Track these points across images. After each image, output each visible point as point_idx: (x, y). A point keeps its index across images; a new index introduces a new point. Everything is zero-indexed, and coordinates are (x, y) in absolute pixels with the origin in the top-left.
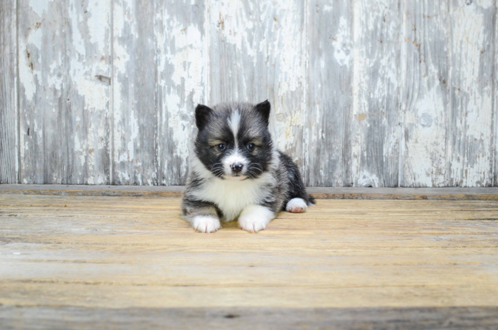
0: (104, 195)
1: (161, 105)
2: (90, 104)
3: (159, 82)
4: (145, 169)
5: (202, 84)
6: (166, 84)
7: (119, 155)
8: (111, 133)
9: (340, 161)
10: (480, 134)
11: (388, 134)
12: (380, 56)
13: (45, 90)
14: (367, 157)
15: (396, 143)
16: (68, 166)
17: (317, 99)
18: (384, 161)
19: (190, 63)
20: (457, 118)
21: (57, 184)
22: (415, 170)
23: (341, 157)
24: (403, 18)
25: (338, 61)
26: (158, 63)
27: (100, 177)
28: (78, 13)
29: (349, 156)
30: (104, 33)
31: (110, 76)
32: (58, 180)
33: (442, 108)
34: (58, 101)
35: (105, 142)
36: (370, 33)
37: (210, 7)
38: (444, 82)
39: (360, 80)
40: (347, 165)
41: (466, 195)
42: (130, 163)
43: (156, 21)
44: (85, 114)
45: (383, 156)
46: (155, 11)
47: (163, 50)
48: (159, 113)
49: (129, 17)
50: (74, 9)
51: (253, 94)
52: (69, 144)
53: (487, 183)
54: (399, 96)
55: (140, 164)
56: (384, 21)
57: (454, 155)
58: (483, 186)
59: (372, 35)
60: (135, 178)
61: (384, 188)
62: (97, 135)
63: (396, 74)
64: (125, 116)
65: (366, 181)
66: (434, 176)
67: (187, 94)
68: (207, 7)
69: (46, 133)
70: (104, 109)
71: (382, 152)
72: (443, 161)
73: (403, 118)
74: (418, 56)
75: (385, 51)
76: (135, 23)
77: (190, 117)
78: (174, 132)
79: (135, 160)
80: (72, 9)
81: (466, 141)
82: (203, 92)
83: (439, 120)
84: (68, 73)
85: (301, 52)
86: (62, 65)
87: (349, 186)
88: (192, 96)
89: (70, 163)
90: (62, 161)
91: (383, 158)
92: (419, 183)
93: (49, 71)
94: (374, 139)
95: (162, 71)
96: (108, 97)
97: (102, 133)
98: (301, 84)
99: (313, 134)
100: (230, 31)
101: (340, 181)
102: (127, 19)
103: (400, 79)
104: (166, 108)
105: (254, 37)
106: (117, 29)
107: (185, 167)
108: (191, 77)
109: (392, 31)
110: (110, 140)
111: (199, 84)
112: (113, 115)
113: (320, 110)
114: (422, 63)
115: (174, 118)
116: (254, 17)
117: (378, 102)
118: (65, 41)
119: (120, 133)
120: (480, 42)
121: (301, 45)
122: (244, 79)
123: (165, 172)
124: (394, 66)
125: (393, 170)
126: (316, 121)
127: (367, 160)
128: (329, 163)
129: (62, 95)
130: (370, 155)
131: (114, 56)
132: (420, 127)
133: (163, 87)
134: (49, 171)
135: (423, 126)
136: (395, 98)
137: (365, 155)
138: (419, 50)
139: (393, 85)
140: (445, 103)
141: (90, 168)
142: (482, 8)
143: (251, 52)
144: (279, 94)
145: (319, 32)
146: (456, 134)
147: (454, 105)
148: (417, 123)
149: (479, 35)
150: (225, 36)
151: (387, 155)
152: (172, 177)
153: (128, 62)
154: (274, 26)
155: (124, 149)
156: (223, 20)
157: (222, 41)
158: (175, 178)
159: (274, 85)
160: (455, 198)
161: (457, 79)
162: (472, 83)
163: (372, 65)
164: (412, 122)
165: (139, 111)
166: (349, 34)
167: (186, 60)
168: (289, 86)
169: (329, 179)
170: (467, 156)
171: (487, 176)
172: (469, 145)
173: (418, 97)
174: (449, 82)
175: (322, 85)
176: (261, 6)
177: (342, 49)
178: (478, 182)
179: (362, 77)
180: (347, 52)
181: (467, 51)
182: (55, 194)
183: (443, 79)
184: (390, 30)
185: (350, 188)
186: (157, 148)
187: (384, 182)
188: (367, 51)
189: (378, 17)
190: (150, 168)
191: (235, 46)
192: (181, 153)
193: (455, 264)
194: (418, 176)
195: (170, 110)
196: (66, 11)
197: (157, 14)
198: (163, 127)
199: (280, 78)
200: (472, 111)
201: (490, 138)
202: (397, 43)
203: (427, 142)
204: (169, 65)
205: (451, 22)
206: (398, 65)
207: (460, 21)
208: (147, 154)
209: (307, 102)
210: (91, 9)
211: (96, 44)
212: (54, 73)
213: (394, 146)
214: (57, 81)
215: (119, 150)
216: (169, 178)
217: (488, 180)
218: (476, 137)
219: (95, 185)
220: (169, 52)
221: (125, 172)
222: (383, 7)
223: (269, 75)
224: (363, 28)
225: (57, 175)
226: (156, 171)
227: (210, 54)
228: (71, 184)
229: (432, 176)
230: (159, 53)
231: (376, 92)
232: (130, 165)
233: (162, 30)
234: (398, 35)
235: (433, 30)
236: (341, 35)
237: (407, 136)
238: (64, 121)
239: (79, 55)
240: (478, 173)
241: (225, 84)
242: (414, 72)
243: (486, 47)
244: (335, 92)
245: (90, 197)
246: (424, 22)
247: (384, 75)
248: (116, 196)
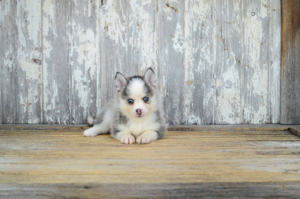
0: (36, 129)
1: (71, 77)
2: (29, 76)
3: (70, 63)
4: (62, 115)
5: (95, 64)
6: (74, 64)
7: (47, 106)
8: (42, 93)
9: (178, 109)
10: (261, 92)
11: (206, 93)
12: (201, 46)
13: (2, 68)
14: (194, 106)
15: (211, 98)
16: (16, 113)
17: (163, 72)
18: (204, 108)
19: (88, 51)
20: (247, 83)
21: (10, 124)
22: (222, 114)
23: (178, 107)
24: (214, 24)
25: (176, 50)
26: (69, 52)
27: (35, 119)
28: (21, 22)
29: (183, 106)
30: (37, 34)
31: (41, 59)
32: (10, 121)
33: (238, 77)
34: (10, 74)
35: (38, 99)
36: (195, 33)
37: (100, 18)
38: (239, 62)
39: (189, 61)
40: (182, 111)
41: (251, 128)
42: (53, 111)
43: (68, 27)
44: (26, 82)
45: (203, 106)
46: (67, 21)
47: (72, 44)
48: (70, 81)
49: (52, 24)
50: (20, 20)
51: (125, 69)
52: (17, 100)
53: (265, 122)
54: (212, 70)
55: (59, 111)
56: (203, 25)
57: (246, 105)
58: (263, 124)
59: (196, 34)
60: (56, 120)
61: (204, 125)
62: (34, 94)
63: (210, 57)
64: (50, 83)
65: (193, 121)
66: (234, 118)
67: (86, 70)
68: (98, 18)
69: (3, 94)
70: (38, 79)
71: (203, 103)
72: (239, 108)
73: (215, 83)
74: (223, 46)
75: (203, 44)
76: (55, 28)
77: (88, 84)
78: (79, 92)
79: (56, 109)
80: (18, 20)
81: (252, 96)
82: (96, 68)
83: (236, 84)
84: (16, 58)
85: (154, 45)
86: (12, 53)
87: (183, 124)
88: (90, 71)
89: (18, 111)
90: (13, 110)
91: (203, 107)
92: (225, 122)
93: (5, 56)
94: (197, 96)
95: (71, 56)
96: (40, 72)
97: (36, 93)
98: (154, 63)
99: (161, 93)
100: (112, 32)
101: (178, 121)
102: (50, 26)
103: (213, 60)
104: (74, 78)
105: (126, 36)
106: (44, 31)
107: (86, 113)
108: (88, 60)
109: (207, 32)
110: (41, 97)
111: (93, 64)
112: (43, 82)
113: (165, 79)
114: (226, 50)
115: (79, 84)
116: (126, 24)
117: (200, 74)
118: (14, 39)
119: (47, 93)
120: (260, 38)
121: (154, 40)
122: (120, 61)
123: (74, 116)
124: (209, 52)
125: (209, 114)
126: (163, 85)
127: (194, 108)
128: (171, 110)
129: (13, 71)
130: (196, 105)
131: (43, 47)
132: (225, 88)
133: (72, 65)
134: (5, 116)
135: (227, 88)
136: (210, 71)
137: (192, 105)
138: (224, 43)
139: (208, 63)
140: (240, 75)
141: (30, 114)
142: (261, 17)
143: (124, 45)
144: (141, 69)
145: (164, 32)
146: (247, 93)
147: (245, 75)
148: (223, 86)
149: (259, 34)
150: (109, 35)
151: (205, 105)
152: (78, 119)
153: (51, 51)
154: (137, 29)
155: (49, 103)
156: (108, 26)
157: (107, 38)
158: (80, 120)
159: (138, 64)
160: (244, 130)
161: (247, 60)
162: (256, 62)
163: (196, 52)
164: (220, 86)
165: (58, 80)
166: (182, 33)
167: (86, 49)
168: (147, 64)
169: (171, 119)
170: (254, 106)
171: (265, 117)
172: (254, 99)
173: (223, 71)
174: (242, 62)
175: (166, 63)
176: (130, 17)
177: (178, 42)
178: (260, 121)
179: (190, 59)
180: (181, 44)
181: (253, 43)
182: (7, 129)
183: (238, 60)
184: (207, 31)
185: (184, 125)
186: (69, 102)
187: (204, 121)
188: (193, 43)
189: (199, 23)
190: (65, 114)
191: (114, 41)
192: (83, 104)
193: (228, 163)
194: (224, 117)
195: (76, 79)
196: (14, 21)
197: (69, 22)
198: (72, 90)
199: (141, 60)
200: (256, 79)
201: (267, 95)
202: (211, 39)
203: (229, 97)
204: (76, 52)
205: (243, 26)
206: (211, 51)
207: (248, 25)
208: (63, 106)
209: (157, 74)
210: (29, 20)
211: (32, 40)
212: (8, 58)
213: (210, 100)
214: (9, 62)
215: (46, 104)
216: (76, 120)
217: (266, 120)
218: (258, 94)
219: (32, 124)
220: (76, 45)
221: (50, 116)
222: (202, 17)
223: (135, 58)
224: (190, 30)
225: (10, 118)
226: (69, 116)
227: (100, 46)
228: (18, 124)
229: (233, 118)
230: (70, 46)
231: (199, 68)
232: (53, 112)
233: (71, 32)
234: (211, 34)
235: (232, 31)
236: (177, 34)
237: (217, 94)
238: (14, 87)
239: (23, 47)
240: (260, 115)
241: (109, 63)
242: (221, 55)
243: (264, 40)
244: (174, 68)
245: (28, 131)
246: (227, 26)
247: (203, 57)
248: (44, 130)
